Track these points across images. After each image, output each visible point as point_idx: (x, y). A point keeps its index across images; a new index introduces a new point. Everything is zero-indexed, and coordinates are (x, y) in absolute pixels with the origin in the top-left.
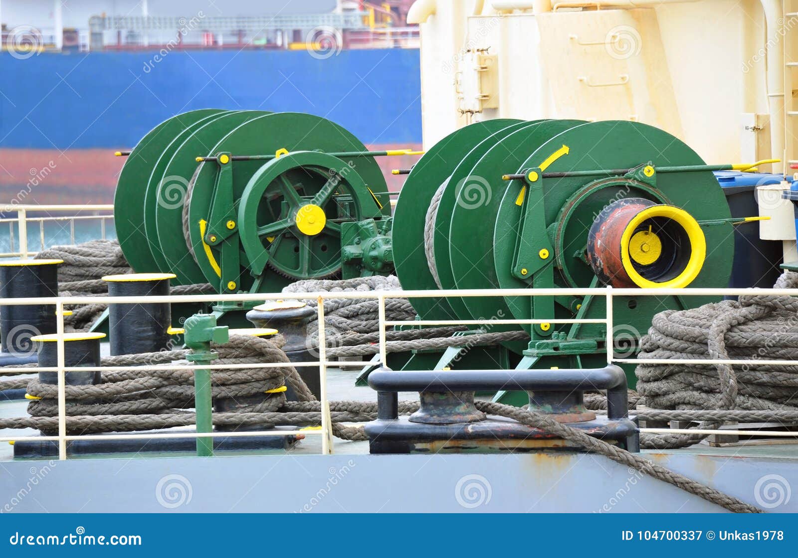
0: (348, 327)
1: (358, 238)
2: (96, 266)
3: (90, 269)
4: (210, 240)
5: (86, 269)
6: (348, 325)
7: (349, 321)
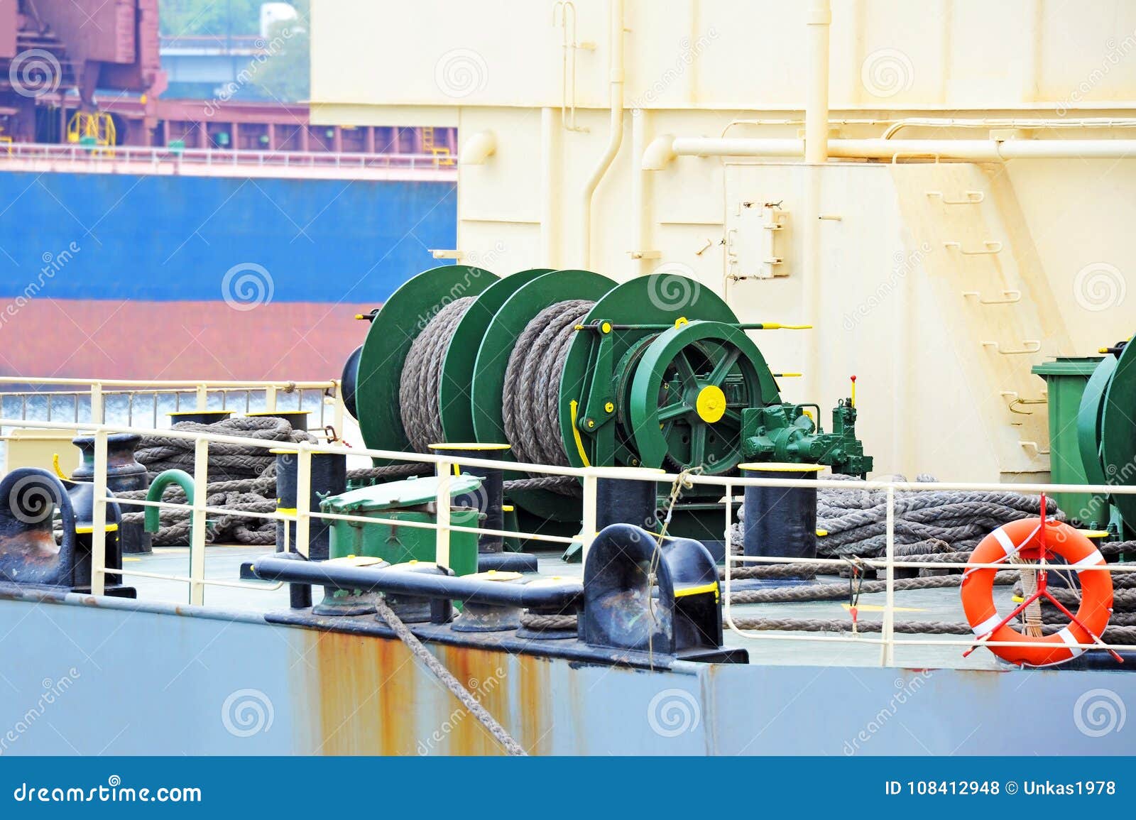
0: (929, 535)
1: (762, 427)
2: (231, 455)
3: (225, 458)
4: (588, 425)
5: (219, 458)
6: (928, 532)
7: (929, 528)
